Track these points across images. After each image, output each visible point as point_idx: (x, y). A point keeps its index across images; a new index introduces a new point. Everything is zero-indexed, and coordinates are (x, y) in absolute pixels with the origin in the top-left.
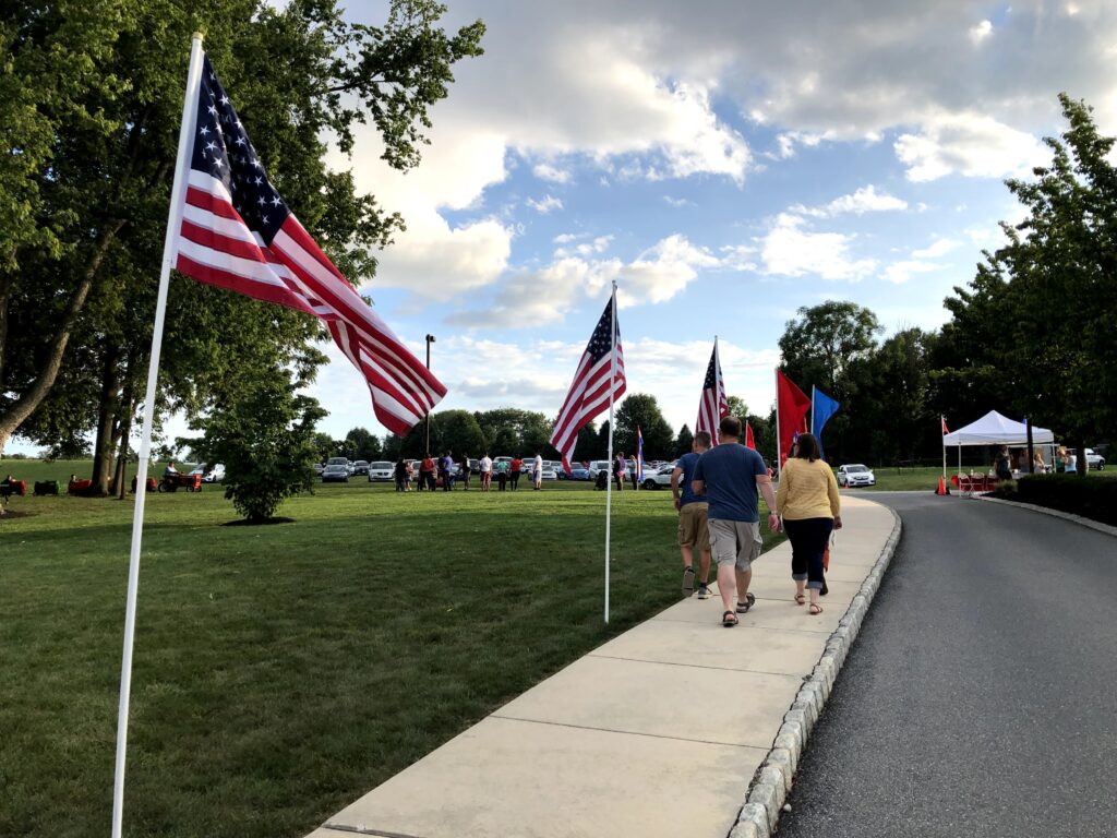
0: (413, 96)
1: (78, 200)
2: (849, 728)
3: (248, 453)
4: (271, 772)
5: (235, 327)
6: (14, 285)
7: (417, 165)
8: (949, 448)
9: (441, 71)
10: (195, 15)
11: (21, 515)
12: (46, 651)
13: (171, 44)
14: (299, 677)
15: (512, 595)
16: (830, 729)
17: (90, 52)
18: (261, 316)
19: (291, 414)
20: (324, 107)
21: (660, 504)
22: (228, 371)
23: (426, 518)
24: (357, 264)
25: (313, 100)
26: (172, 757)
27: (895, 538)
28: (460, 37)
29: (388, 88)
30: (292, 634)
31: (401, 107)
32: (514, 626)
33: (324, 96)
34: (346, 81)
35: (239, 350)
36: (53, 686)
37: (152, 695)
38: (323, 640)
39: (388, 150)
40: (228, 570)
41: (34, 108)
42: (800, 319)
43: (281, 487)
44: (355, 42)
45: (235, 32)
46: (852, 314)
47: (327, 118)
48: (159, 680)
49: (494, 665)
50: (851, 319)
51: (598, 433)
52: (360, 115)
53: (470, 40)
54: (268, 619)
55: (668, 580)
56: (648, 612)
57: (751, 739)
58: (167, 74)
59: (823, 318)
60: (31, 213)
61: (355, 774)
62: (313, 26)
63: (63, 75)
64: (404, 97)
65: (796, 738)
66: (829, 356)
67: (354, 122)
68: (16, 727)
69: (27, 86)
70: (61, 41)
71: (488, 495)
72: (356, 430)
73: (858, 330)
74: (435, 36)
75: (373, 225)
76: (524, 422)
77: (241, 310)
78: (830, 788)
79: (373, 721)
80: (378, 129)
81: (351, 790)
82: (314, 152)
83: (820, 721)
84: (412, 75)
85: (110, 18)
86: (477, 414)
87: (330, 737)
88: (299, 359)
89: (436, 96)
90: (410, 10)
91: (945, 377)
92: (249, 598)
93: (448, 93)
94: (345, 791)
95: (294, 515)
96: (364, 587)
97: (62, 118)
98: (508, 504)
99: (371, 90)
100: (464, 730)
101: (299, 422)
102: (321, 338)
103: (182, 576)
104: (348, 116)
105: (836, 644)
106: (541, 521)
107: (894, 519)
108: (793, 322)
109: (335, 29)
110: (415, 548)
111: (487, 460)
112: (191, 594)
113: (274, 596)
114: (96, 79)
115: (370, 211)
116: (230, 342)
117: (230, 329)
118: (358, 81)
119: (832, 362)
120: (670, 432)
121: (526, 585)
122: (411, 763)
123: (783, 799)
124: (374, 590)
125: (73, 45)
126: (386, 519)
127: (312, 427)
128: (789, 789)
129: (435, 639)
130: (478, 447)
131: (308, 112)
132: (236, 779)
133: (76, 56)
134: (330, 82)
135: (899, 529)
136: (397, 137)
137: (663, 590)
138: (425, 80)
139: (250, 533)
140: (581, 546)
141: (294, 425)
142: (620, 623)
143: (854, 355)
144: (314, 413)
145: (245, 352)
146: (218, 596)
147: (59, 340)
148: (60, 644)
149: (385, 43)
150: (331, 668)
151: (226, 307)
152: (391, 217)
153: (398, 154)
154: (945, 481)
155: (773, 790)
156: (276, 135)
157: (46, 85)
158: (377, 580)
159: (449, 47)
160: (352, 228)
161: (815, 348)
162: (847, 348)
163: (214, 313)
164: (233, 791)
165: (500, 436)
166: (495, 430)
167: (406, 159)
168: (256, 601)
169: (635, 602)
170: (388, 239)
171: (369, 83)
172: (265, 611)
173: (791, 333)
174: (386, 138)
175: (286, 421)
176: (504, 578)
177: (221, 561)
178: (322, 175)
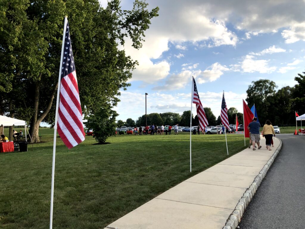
0: (140, 29)
1: (55, 61)
2: (260, 204)
3: (98, 126)
4: (95, 212)
5: (95, 93)
6: (41, 84)
7: (141, 47)
8: (298, 121)
9: (147, 21)
10: (82, 11)
11: (44, 142)
12: (43, 178)
13: (77, 20)
14: (105, 186)
15: (165, 164)
16: (254, 204)
17: (56, 23)
18: (102, 89)
19: (109, 115)
20: (117, 33)
21: (211, 138)
22: (94, 104)
23: (145, 142)
24: (127, 75)
25: (114, 31)
26: (71, 207)
27: (280, 148)
28: (152, 12)
29: (133, 27)
30: (105, 174)
31: (137, 32)
32: (165, 173)
33: (117, 30)
34: (122, 26)
35: (96, 98)
36: (44, 187)
37: (68, 190)
38: (113, 176)
39: (134, 44)
40: (92, 157)
41: (43, 39)
42: (252, 85)
43: (107, 135)
44: (124, 15)
45: (93, 15)
46: (268, 83)
47: (118, 36)
48: (70, 186)
49: (158, 183)
50: (267, 84)
51: (194, 118)
52: (126, 35)
53: (155, 12)
54: (100, 170)
55: (210, 160)
56: (203, 169)
57: (229, 207)
58: (76, 27)
59: (259, 84)
60: (43, 65)
61: (116, 213)
62: (113, 12)
63: (50, 30)
64: (137, 29)
65: (242, 207)
66: (261, 95)
67: (125, 37)
68: (33, 198)
69: (41, 33)
70: (49, 21)
71: (162, 136)
72: (129, 119)
73: (270, 87)
74: (145, 12)
75: (130, 64)
76: (173, 116)
77: (96, 88)
78: (252, 222)
79: (123, 199)
80: (131, 38)
81: (115, 217)
82: (114, 45)
83: (251, 201)
84: (140, 23)
85: (61, 14)
86: (160, 114)
87: (111, 203)
88: (113, 101)
89: (146, 28)
90: (139, 5)
91: (296, 100)
92: (96, 164)
93: (149, 27)
94: (113, 218)
95: (111, 142)
96: (126, 161)
97: (50, 41)
98: (167, 138)
99: (129, 28)
100: (147, 202)
101: (111, 117)
102: (118, 95)
103: (80, 158)
104: (123, 35)
105: (258, 179)
106: (176, 143)
107: (280, 142)
108: (250, 86)
109: (119, 12)
110: (141, 151)
111: (163, 127)
112: (81, 163)
113: (102, 164)
114: (58, 30)
115: (129, 60)
116: (94, 96)
117: (94, 93)
118: (125, 26)
119: (262, 97)
120: (215, 118)
121: (169, 161)
122: (132, 211)
123: (237, 225)
124: (128, 162)
125: (52, 22)
126: (134, 143)
127: (115, 118)
128: (240, 222)
129: (143, 176)
130: (161, 123)
131: (112, 35)
132: (86, 213)
133: (53, 24)
134: (118, 26)
135: (281, 145)
136: (136, 40)
137: (208, 163)
138: (143, 24)
139: (99, 147)
140: (186, 150)
141: (110, 118)
142: (194, 172)
143: (269, 95)
144: (115, 115)
145: (98, 99)
146: (88, 164)
147: (52, 97)
148: (48, 176)
149: (132, 15)
150: (114, 184)
151: (93, 87)
152: (135, 62)
153: (136, 45)
154: (297, 131)
155: (234, 222)
156: (104, 41)
157: (46, 32)
158: (129, 159)
159: (149, 14)
160: (125, 65)
161: (257, 93)
162: (266, 93)
163: (90, 89)
164: (85, 216)
165: (167, 120)
166: (165, 118)
167: (138, 46)
168: (98, 165)
169: (200, 166)
170: (134, 68)
171: (128, 26)
172: (99, 168)
173: (250, 89)
174: (133, 40)
175: (108, 117)
176: (164, 159)
177: (90, 154)
178: (117, 51)
